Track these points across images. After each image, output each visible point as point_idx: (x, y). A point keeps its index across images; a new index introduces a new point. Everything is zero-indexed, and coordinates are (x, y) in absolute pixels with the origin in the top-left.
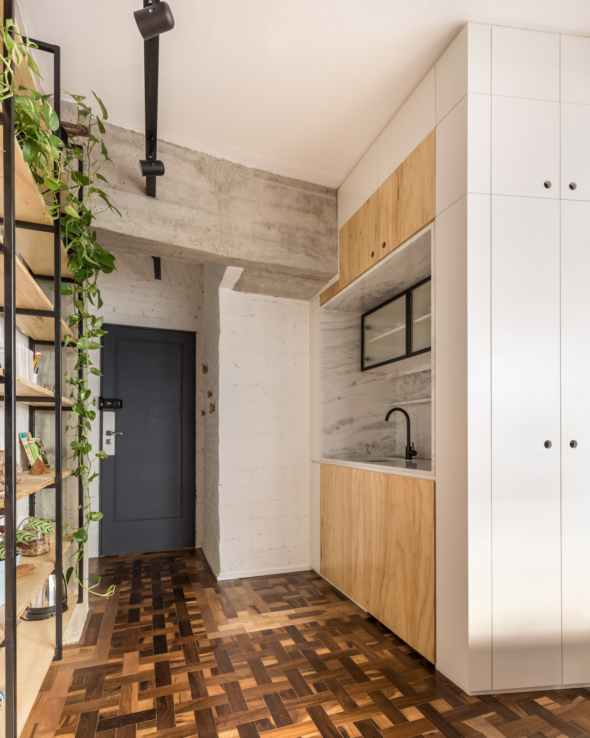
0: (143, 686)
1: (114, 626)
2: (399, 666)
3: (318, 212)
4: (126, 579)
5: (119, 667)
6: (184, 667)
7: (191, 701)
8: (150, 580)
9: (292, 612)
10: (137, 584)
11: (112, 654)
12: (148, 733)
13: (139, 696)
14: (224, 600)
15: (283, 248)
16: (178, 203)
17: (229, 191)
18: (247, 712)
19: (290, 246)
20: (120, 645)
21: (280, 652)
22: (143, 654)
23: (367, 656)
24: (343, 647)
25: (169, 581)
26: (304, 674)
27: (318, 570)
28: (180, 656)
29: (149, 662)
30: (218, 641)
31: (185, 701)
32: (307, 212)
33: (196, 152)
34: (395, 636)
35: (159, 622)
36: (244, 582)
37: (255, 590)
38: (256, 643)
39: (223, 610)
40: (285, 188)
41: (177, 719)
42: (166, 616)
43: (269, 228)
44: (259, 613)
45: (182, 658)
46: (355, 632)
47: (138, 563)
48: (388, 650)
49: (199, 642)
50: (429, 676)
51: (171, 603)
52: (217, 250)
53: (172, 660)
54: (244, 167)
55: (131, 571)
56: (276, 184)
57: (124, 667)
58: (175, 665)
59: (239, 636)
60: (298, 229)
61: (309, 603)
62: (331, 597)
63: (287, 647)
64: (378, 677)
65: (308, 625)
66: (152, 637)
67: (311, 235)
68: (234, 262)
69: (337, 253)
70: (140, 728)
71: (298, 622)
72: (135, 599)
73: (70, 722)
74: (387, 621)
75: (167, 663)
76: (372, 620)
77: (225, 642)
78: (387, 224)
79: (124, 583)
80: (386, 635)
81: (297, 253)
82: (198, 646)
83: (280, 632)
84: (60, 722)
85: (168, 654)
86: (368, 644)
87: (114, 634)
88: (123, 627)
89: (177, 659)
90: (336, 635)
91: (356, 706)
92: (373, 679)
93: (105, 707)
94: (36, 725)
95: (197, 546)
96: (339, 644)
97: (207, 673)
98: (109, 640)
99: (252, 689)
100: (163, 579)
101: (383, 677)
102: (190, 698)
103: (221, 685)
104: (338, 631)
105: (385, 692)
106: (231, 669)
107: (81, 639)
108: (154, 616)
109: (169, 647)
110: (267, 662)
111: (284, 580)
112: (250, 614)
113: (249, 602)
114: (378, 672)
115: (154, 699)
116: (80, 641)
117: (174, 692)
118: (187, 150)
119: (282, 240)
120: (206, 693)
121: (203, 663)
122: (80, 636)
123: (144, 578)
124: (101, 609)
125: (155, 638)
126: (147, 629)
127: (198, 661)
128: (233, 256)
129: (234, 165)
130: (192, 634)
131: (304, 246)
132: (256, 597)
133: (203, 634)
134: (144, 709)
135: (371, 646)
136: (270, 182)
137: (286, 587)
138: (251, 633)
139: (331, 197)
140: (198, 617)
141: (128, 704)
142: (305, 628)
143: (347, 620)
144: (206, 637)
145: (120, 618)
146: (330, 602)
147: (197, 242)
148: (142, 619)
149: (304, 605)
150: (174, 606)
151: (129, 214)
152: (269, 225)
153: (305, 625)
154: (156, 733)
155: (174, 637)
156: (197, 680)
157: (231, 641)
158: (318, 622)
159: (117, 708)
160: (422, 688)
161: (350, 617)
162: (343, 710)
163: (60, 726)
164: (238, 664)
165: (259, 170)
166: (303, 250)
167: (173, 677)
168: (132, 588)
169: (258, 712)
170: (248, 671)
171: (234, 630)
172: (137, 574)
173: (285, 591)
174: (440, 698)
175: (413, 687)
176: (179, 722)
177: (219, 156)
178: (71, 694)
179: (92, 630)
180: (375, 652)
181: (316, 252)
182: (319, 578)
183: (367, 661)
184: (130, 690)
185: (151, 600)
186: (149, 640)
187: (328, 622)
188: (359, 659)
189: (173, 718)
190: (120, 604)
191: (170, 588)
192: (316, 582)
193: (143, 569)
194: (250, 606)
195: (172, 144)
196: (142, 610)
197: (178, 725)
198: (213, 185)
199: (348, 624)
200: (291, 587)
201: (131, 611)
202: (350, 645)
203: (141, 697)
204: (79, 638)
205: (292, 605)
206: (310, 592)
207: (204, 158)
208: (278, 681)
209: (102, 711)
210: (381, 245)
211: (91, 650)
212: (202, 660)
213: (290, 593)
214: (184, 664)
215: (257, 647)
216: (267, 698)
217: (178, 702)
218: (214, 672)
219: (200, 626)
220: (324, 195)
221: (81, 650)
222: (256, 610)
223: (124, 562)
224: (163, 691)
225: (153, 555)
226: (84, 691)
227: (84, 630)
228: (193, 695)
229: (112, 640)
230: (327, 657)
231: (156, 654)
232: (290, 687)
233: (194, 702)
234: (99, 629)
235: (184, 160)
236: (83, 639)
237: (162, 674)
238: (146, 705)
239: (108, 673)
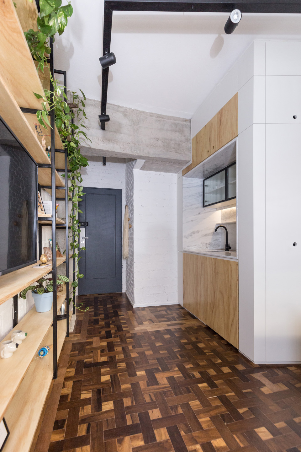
0: (102, 351)
1: (88, 326)
2: (220, 349)
3: (181, 131)
4: (91, 305)
5: (91, 343)
6: (120, 344)
8: (102, 306)
9: (169, 323)
10: (96, 309)
11: (88, 338)
12: (106, 370)
13: (101, 355)
14: (137, 316)
15: (164, 150)
16: (115, 132)
17: (138, 124)
18: (149, 364)
19: (168, 149)
20: (91, 334)
21: (164, 340)
22: (101, 338)
23: (205, 344)
24: (194, 339)
25: (111, 307)
26: (174, 350)
27: (182, 305)
28: (118, 340)
29: (104, 341)
30: (135, 334)
31: (121, 358)
32: (176, 131)
33: (123, 107)
34: (219, 336)
35: (108, 325)
36: (146, 309)
37: (151, 312)
38: (152, 336)
39: (136, 321)
40: (165, 121)
41: (118, 365)
42: (111, 322)
43: (157, 140)
44: (153, 323)
45: (119, 341)
46: (199, 333)
47: (96, 299)
48: (215, 342)
49: (126, 334)
50: (235, 354)
51: (112, 317)
52: (133, 153)
53: (115, 341)
54: (146, 112)
55: (94, 302)
56: (161, 119)
57: (93, 343)
58: (116, 344)
59: (144, 333)
60: (171, 140)
61: (177, 319)
62: (188, 317)
63: (167, 338)
64: (210, 353)
65: (177, 329)
66: (105, 331)
67: (178, 143)
68: (141, 157)
69: (190, 151)
70: (102, 368)
71: (172, 328)
72: (96, 315)
73: (73, 364)
74: (215, 328)
75: (112, 342)
76: (208, 329)
77: (138, 335)
78: (215, 137)
79: (90, 307)
80: (215, 335)
81: (171, 152)
82: (126, 336)
83: (163, 332)
84: (68, 364)
85: (112, 339)
86: (206, 339)
87: (88, 329)
88: (92, 326)
90: (190, 334)
91: (199, 365)
92: (207, 354)
93: (86, 359)
95: (123, 292)
96: (192, 338)
97: (130, 347)
98: (86, 332)
99: (151, 355)
100: (108, 306)
101: (213, 353)
102: (123, 357)
103: (137, 353)
104: (191, 332)
105: (213, 360)
106: (141, 346)
107: (74, 330)
108: (105, 322)
109: (113, 336)
110: (158, 344)
111: (165, 308)
112: (149, 323)
113: (148, 318)
114: (210, 351)
115: (108, 357)
116: (73, 332)
117: (116, 354)
118: (119, 106)
119: (164, 146)
120: (130, 356)
121: (128, 343)
122: (73, 329)
123: (99, 305)
124: (81, 318)
125: (106, 332)
126: (102, 328)
127: (126, 342)
128: (140, 155)
129: (141, 112)
130: (122, 330)
131: (174, 148)
132: (152, 316)
133: (128, 331)
134: (103, 361)
135: (207, 340)
136: (157, 118)
137: (166, 312)
138: (150, 331)
139: (188, 123)
140: (125, 323)
141: (97, 358)
142: (175, 330)
143: (196, 328)
144: (129, 332)
145: (90, 322)
146: (187, 319)
147: (124, 150)
148: (100, 323)
149: (175, 320)
150: (114, 318)
151: (93, 139)
152: (157, 139)
153: (175, 329)
154: (109, 370)
155: (115, 332)
156: (126, 350)
157: (141, 334)
158: (182, 328)
159: (92, 359)
160: (231, 359)
161: (198, 326)
162: (193, 366)
163: (69, 365)
164: (144, 344)
165: (152, 113)
166: (174, 150)
167: (115, 349)
168: (94, 310)
169: (153, 365)
170: (149, 347)
171: (142, 330)
172: (96, 303)
173: (166, 313)
174: (240, 364)
175: (227, 359)
176: (119, 367)
177: (133, 108)
178: (72, 353)
179: (78, 327)
180: (209, 343)
181: (180, 151)
182: (182, 308)
183: (205, 346)
184: (97, 352)
185: (103, 315)
186: (103, 332)
187: (186, 328)
188: (201, 345)
189: (116, 365)
190: (90, 316)
191: (112, 310)
192: (181, 310)
193: (99, 302)
194: (149, 320)
195: (112, 104)
196: (100, 320)
197: (119, 368)
198: (131, 122)
199: (196, 329)
200: (169, 312)
201: (95, 320)
202: (197, 339)
203: (102, 356)
204: (73, 330)
205: (169, 320)
206: (178, 314)
207: (126, 110)
208: (162, 352)
209: (85, 360)
210: (212, 147)
211: (78, 336)
212: (128, 342)
213: (168, 314)
214: (120, 343)
215: (153, 338)
216: (158, 359)
217: (118, 358)
218: (134, 347)
219: (127, 327)
220: (184, 123)
221: (74, 335)
222: (152, 321)
223: (90, 298)
224: (111, 354)
225: (102, 295)
226: (77, 352)
227: (74, 327)
228: (124, 356)
230: (186, 344)
231: (107, 338)
232: (168, 355)
233: (125, 359)
234: (81, 327)
235: (118, 111)
237: (111, 347)
238: (104, 359)
239: (87, 345)
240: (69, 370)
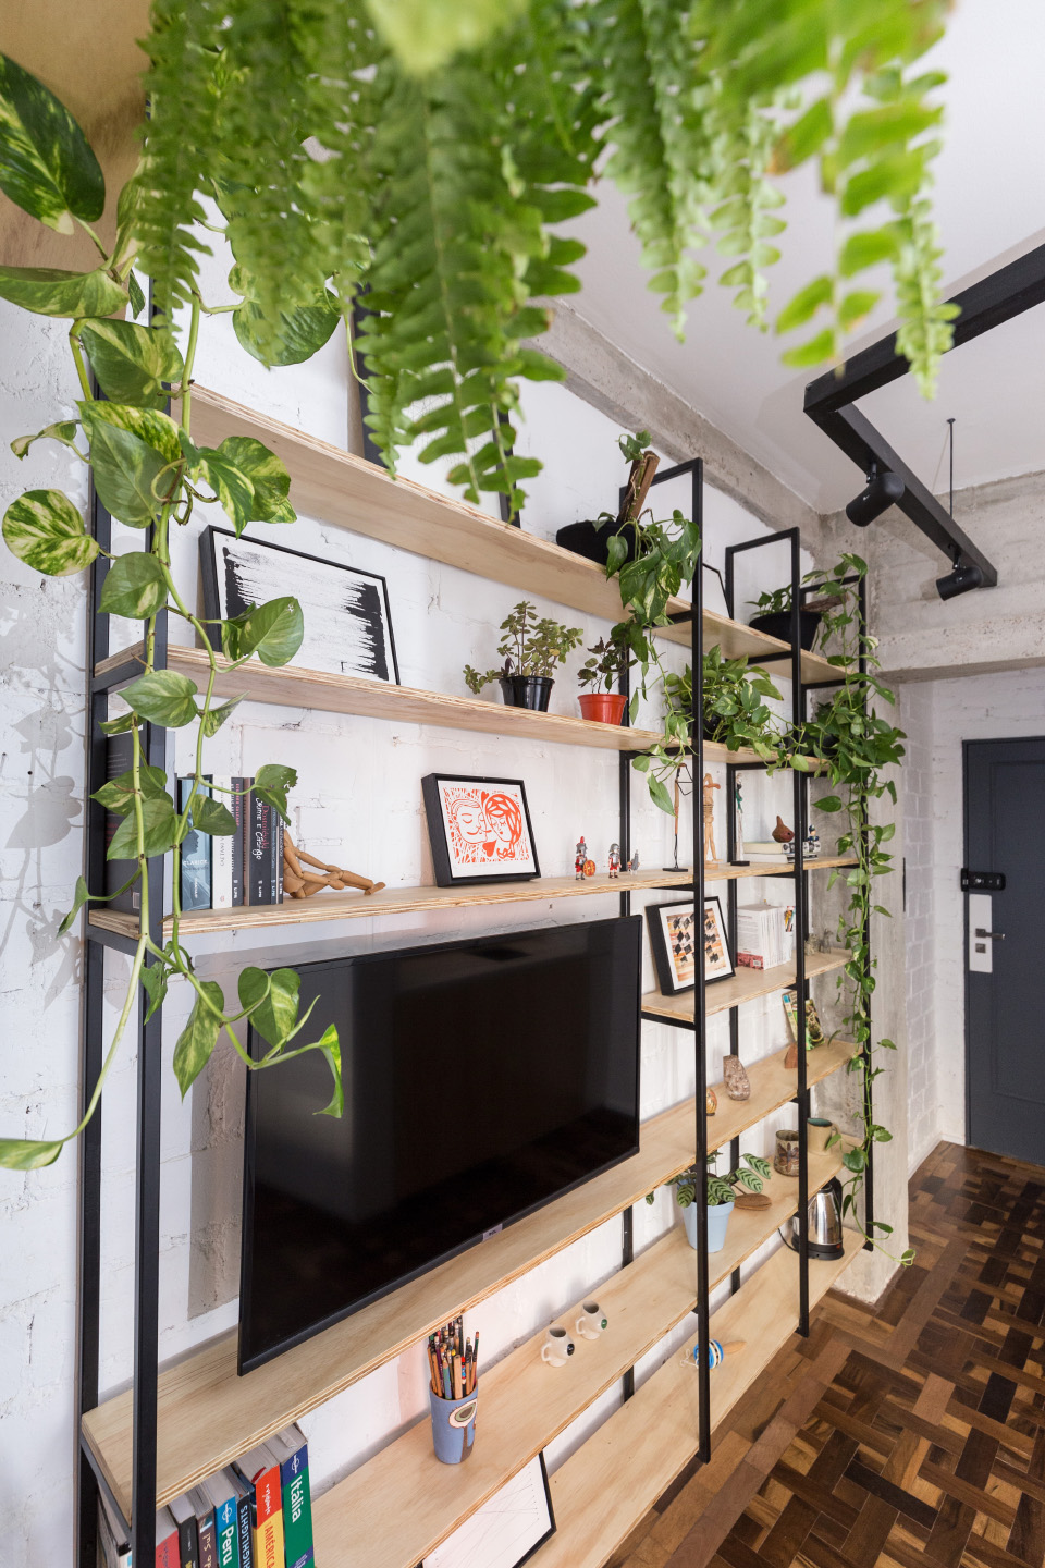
0: (936, 1454)
1: (936, 1309)
4: (995, 1218)
5: (914, 1391)
6: (1023, 1476)
7: (1002, 1551)
8: (1039, 1243)
10: (1010, 1241)
11: (913, 1360)
12: (909, 1542)
13: (923, 1467)
20: (930, 1352)
22: (959, 1395)
28: (1025, 1447)
29: (963, 1417)
31: (992, 1540)
35: (1017, 1350)
42: (1037, 1344)
45: (1026, 1455)
47: (1033, 1191)
53: (1007, 1445)
55: (1012, 1204)
57: (922, 1397)
58: (1006, 1460)
66: (989, 1373)
70: (902, 1524)
72: (994, 1272)
73: (819, 1430)
75: (995, 1444)
79: (988, 1225)
84: (809, 1419)
85: (1004, 1428)
87: (929, 1324)
88: (951, 1319)
89: (1015, 1449)
93: (868, 1444)
94: (783, 1401)
98: (918, 1329)
102: (1003, 1545)
107: (878, 1301)
108: (1011, 1330)
109: (1012, 1415)
115: (943, 1494)
116: (876, 1305)
117: (981, 1509)
122: (880, 1293)
123: (1030, 1232)
124: (928, 1262)
125: (994, 1378)
126: (988, 1349)
134: (921, 1498)
141: (901, 1468)
145: (951, 1297)
148: (989, 1323)
154: (920, 1553)
155: (1030, 1401)
156: (1035, 1522)
159: (884, 1460)
163: (807, 1426)
167: (992, 1479)
168: (997, 1245)
172: (1020, 1214)
178: (836, 1387)
179: (900, 1295)
184: (913, 1444)
185: (1020, 1291)
186: (981, 1375)
189: (958, 1553)
190: (962, 1269)
193: (1036, 1212)
196: (995, 1305)
201: (976, 1295)
203: (924, 1472)
204: (877, 1297)
209: (863, 1448)
211: (885, 1331)
214: (1024, 1469)
217: (980, 1533)
221: (873, 1321)
223: (1007, 1177)
224: (965, 1491)
226: (851, 1395)
227: (888, 1286)
228: (1011, 1543)
229: (922, 1334)
231: (982, 1410)
233: (1008, 1558)
234: (910, 1300)
236: (882, 1303)
237: (977, 1458)
238: (926, 1492)
239: (895, 1392)
240: (800, 1443)
